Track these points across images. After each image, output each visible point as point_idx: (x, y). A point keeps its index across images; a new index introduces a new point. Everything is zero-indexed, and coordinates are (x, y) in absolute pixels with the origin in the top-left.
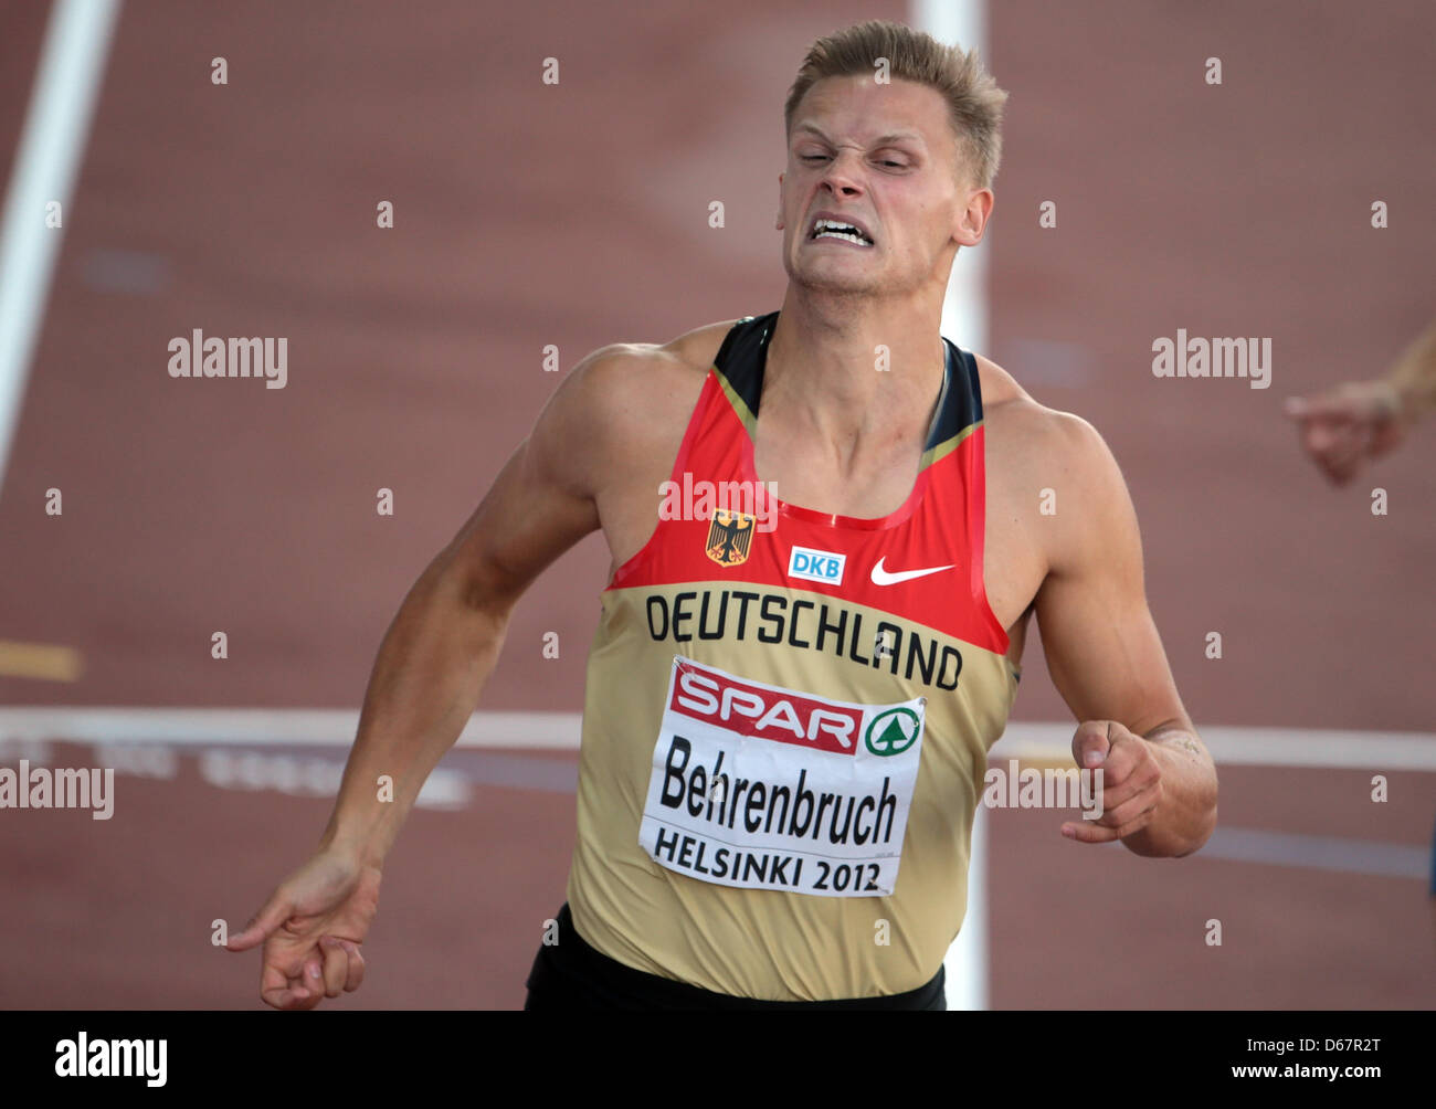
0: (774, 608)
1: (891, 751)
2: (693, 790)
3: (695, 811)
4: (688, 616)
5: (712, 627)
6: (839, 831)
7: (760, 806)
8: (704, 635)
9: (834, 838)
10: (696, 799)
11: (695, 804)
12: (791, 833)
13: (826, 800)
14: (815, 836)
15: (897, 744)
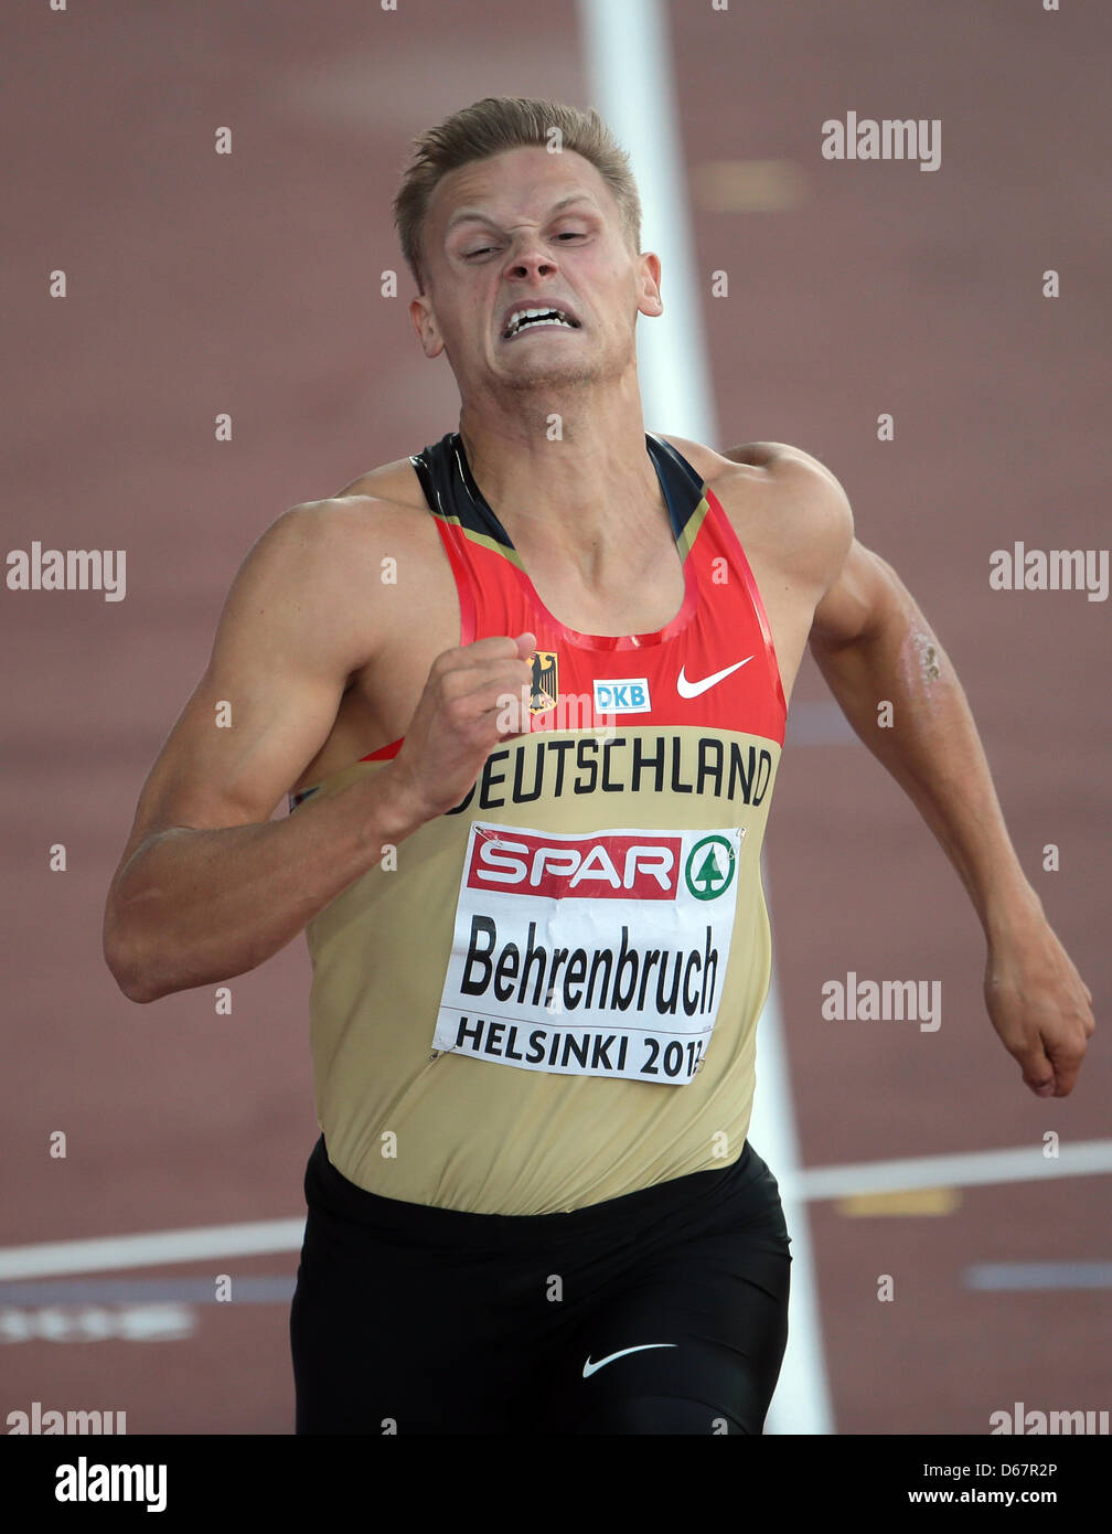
0: (588, 754)
1: (709, 895)
2: (502, 971)
3: (502, 995)
4: (501, 779)
5: (528, 787)
6: (666, 997)
7: (580, 978)
8: (518, 797)
9: (662, 1007)
10: (505, 982)
11: (504, 987)
12: (613, 1007)
13: (651, 958)
14: (640, 1007)
15: (716, 885)
